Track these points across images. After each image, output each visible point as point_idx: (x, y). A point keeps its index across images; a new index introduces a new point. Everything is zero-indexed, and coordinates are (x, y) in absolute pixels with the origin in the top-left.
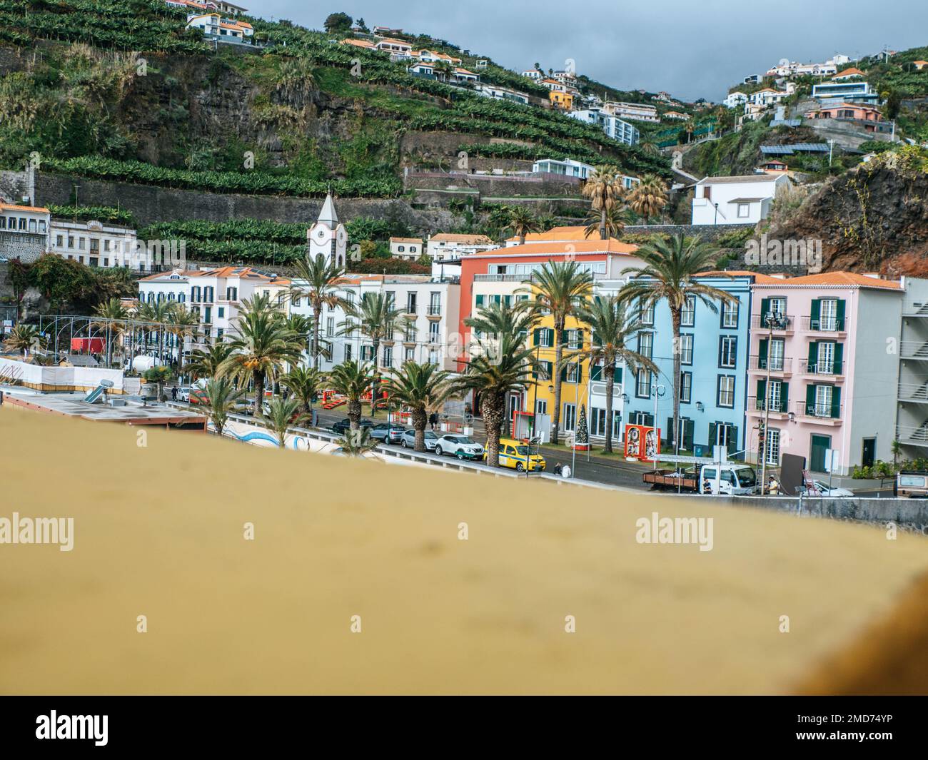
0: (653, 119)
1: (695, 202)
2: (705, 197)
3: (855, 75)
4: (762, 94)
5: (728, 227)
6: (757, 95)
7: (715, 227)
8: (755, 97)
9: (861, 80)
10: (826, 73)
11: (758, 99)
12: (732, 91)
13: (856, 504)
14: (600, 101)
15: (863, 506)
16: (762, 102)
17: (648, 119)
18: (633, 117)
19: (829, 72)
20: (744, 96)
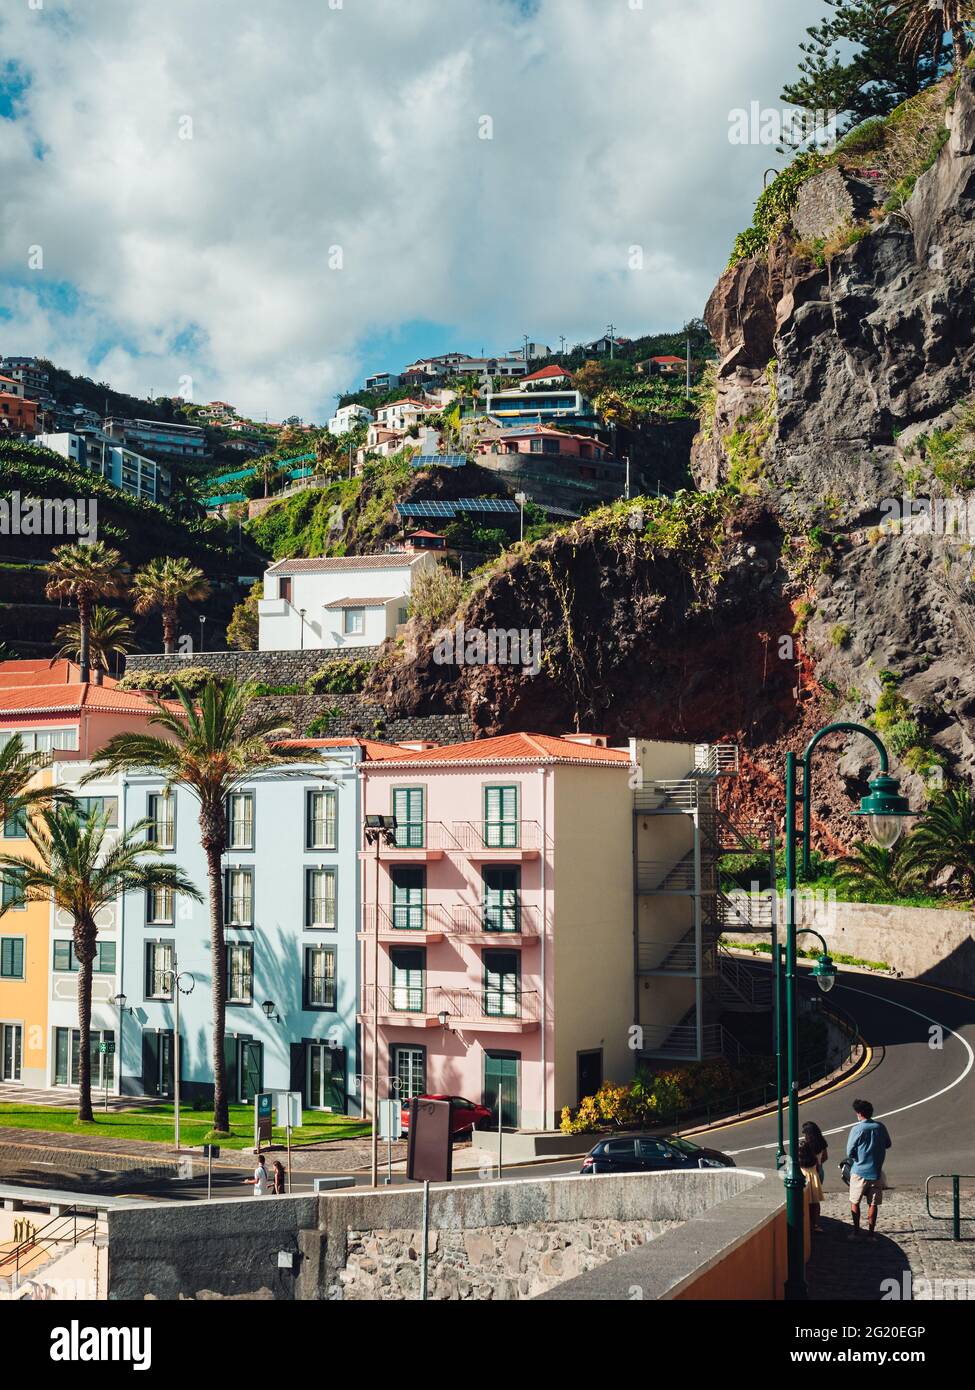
0: (200, 452)
1: (263, 607)
2: (281, 597)
3: (559, 379)
4: (397, 408)
5: (325, 654)
6: (389, 411)
7: (302, 655)
8: (385, 413)
9: (569, 388)
10: (510, 373)
11: (391, 418)
12: (345, 402)
13: (546, 1190)
14: (97, 418)
15: (558, 1192)
16: (398, 423)
17: (190, 451)
18: (159, 448)
19: (514, 371)
20: (365, 411)
